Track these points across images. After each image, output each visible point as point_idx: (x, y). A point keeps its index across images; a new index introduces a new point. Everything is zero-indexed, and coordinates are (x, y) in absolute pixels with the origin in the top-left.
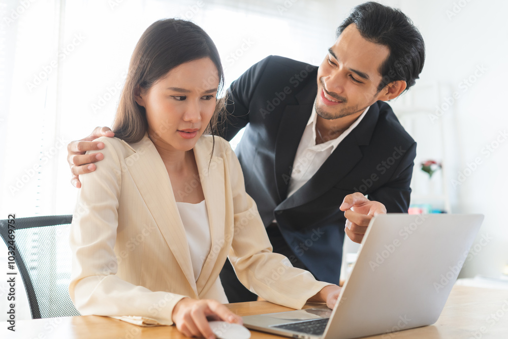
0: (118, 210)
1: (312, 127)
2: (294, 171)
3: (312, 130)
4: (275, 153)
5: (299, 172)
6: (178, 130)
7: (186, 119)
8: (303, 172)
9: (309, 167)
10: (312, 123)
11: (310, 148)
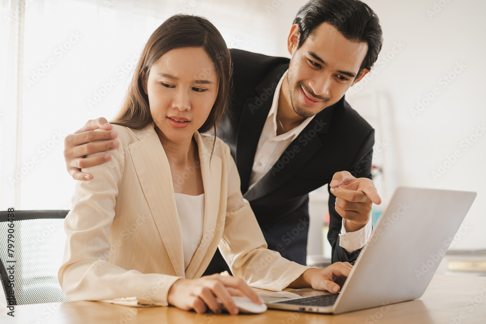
0: (116, 198)
1: (273, 119)
2: (255, 164)
3: (273, 121)
4: (236, 146)
5: (260, 164)
6: (167, 117)
7: (173, 106)
8: (264, 165)
9: (269, 160)
10: (273, 114)
11: (270, 140)
